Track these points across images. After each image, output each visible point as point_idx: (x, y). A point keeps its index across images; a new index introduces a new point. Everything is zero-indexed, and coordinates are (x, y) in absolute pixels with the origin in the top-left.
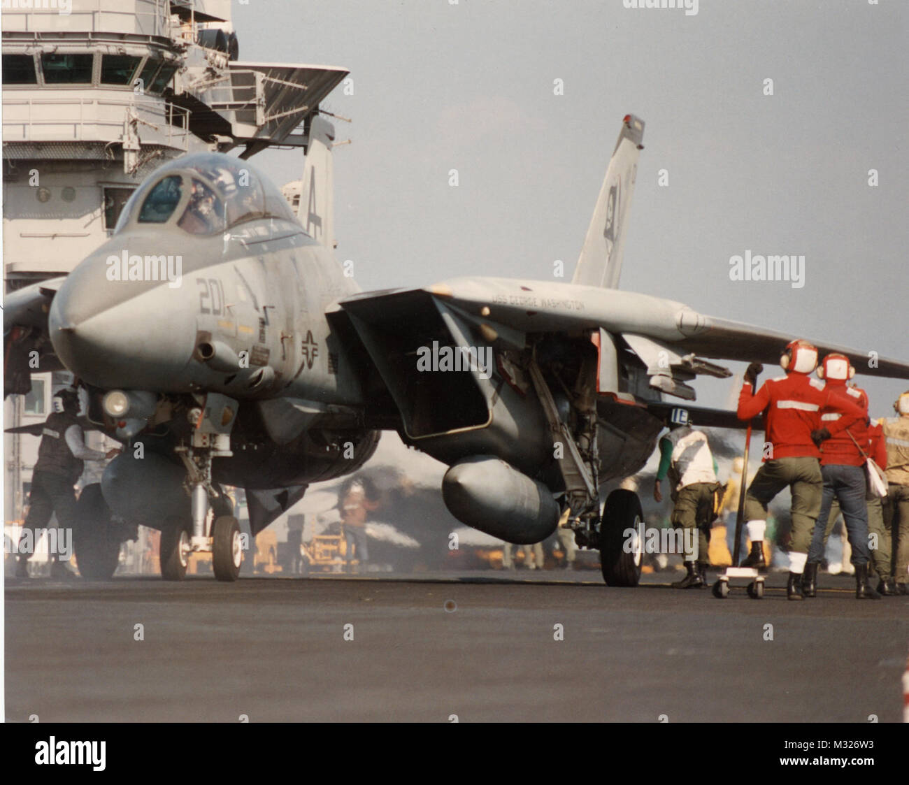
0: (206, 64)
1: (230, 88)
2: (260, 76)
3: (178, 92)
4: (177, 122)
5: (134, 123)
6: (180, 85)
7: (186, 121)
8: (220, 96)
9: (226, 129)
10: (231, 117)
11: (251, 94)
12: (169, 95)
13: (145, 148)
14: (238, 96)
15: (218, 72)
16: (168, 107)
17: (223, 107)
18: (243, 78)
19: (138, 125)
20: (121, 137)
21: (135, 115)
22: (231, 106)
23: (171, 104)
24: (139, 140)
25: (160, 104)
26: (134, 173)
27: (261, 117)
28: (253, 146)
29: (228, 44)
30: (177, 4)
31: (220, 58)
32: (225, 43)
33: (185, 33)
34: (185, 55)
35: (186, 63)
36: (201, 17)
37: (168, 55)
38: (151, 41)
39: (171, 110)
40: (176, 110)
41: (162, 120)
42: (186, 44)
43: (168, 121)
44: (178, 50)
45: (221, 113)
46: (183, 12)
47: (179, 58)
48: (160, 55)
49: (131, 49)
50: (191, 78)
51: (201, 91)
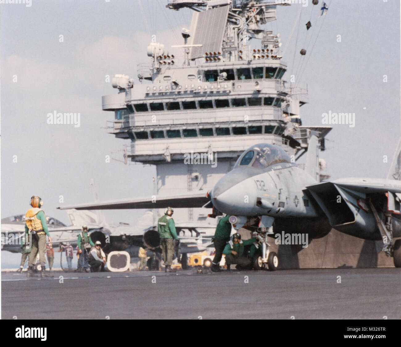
0: (293, 127)
1: (300, 133)
2: (308, 130)
3: (286, 135)
4: (286, 143)
6: (286, 133)
7: (288, 143)
8: (297, 136)
9: (299, 145)
10: (300, 141)
11: (306, 135)
12: (283, 136)
14: (302, 135)
15: (297, 129)
16: (283, 140)
17: (298, 139)
18: (304, 131)
21: (274, 142)
22: (301, 139)
23: (284, 139)
25: (280, 139)
28: (307, 149)
29: (299, 121)
30: (285, 111)
31: (297, 125)
32: (298, 121)
33: (287, 119)
34: (287, 125)
35: (288, 127)
36: (292, 115)
37: (283, 125)
38: (278, 122)
39: (284, 140)
40: (285, 140)
41: (281, 143)
42: (288, 122)
43: (283, 143)
44: (285, 124)
45: (298, 140)
46: (286, 113)
47: (286, 126)
48: (281, 125)
49: (273, 124)
50: (289, 131)
51: (292, 135)
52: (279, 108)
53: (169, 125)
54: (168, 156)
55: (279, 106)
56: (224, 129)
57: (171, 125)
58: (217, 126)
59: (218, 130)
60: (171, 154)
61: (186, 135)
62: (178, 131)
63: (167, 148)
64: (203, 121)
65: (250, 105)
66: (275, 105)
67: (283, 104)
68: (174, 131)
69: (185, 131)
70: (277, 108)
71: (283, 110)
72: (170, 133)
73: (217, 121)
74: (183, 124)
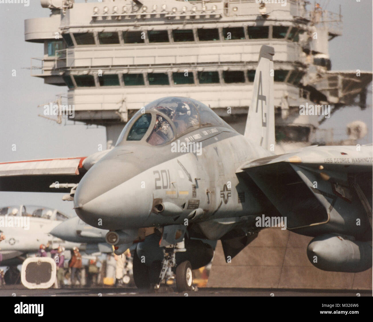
0: (316, 72)
1: (327, 82)
2: (340, 78)
3: (305, 84)
4: (305, 97)
5: (286, 97)
6: (305, 81)
7: (308, 96)
8: (323, 86)
9: (325, 99)
10: (328, 94)
11: (336, 85)
12: (301, 86)
13: (291, 108)
14: (331, 85)
15: (323, 76)
16: (300, 91)
17: (324, 90)
18: (333, 78)
19: (288, 99)
20: (281, 104)
21: (287, 94)
22: (329, 90)
23: (302, 90)
24: (289, 104)
25: (297, 90)
26: (287, 119)
27: (341, 94)
28: (337, 106)
30: (305, 48)
31: (323, 70)
32: (326, 63)
33: (308, 60)
34: (308, 69)
35: (308, 72)
36: (315, 53)
37: (300, 69)
38: (294, 64)
39: (302, 92)
40: (304, 92)
41: (298, 96)
42: (309, 64)
43: (300, 97)
44: (305, 67)
45: (324, 93)
46: (307, 51)
47: (305, 70)
48: (297, 70)
49: (285, 67)
50: (310, 78)
51: (315, 84)
52: (296, 43)
53: (127, 66)
54: (124, 112)
55: (297, 39)
56: (210, 74)
57: (130, 66)
58: (200, 69)
59: (201, 74)
60: (129, 111)
61: (153, 81)
62: (141, 75)
63: (123, 101)
64: (179, 61)
65: (250, 38)
66: (289, 39)
67: (303, 37)
68: (134, 75)
69: (150, 75)
70: (291, 43)
71: (302, 45)
72: (128, 79)
73: (200, 61)
74: (148, 65)
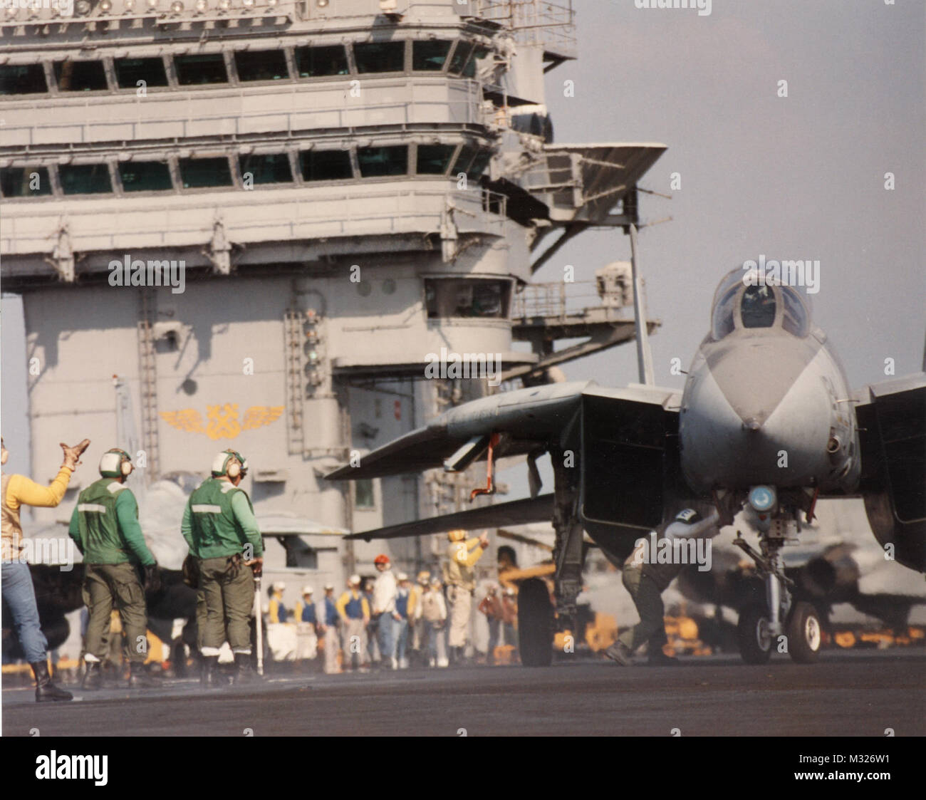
0: (521, 149)
1: (546, 171)
2: (576, 158)
3: (494, 178)
4: (494, 209)
5: (451, 212)
6: (495, 171)
7: (503, 206)
8: (536, 180)
9: (543, 211)
10: (548, 200)
11: (568, 175)
12: (485, 182)
13: (463, 237)
14: (555, 178)
15: (534, 156)
16: (484, 194)
17: (540, 191)
18: (559, 162)
19: (456, 214)
20: (439, 227)
21: (451, 203)
22: (549, 190)
23: (488, 191)
24: (457, 228)
25: (476, 192)
26: (454, 261)
27: (579, 199)
28: (573, 228)
29: (543, 127)
30: (490, 90)
31: (535, 142)
32: (540, 126)
33: (499, 119)
34: (500, 141)
35: (501, 148)
36: (514, 102)
37: (482, 142)
38: (465, 129)
39: (488, 196)
40: (492, 197)
41: (479, 207)
42: (500, 130)
43: (484, 208)
44: (493, 136)
45: (538, 196)
46: (496, 98)
47: (493, 145)
48: (475, 143)
49: (445, 138)
50: (507, 163)
51: (517, 176)
52: (470, 80)
53: (67, 146)
54: (64, 259)
55: (470, 72)
56: (271, 160)
57: (76, 145)
58: (245, 149)
59: (248, 162)
60: (76, 255)
61: (132, 183)
62: (102, 168)
63: (63, 232)
64: (192, 132)
65: (360, 71)
66: (453, 70)
67: (485, 66)
68: (87, 168)
69: (125, 167)
70: (460, 81)
71: (482, 84)
72: (71, 178)
73: (243, 131)
74: (119, 143)
